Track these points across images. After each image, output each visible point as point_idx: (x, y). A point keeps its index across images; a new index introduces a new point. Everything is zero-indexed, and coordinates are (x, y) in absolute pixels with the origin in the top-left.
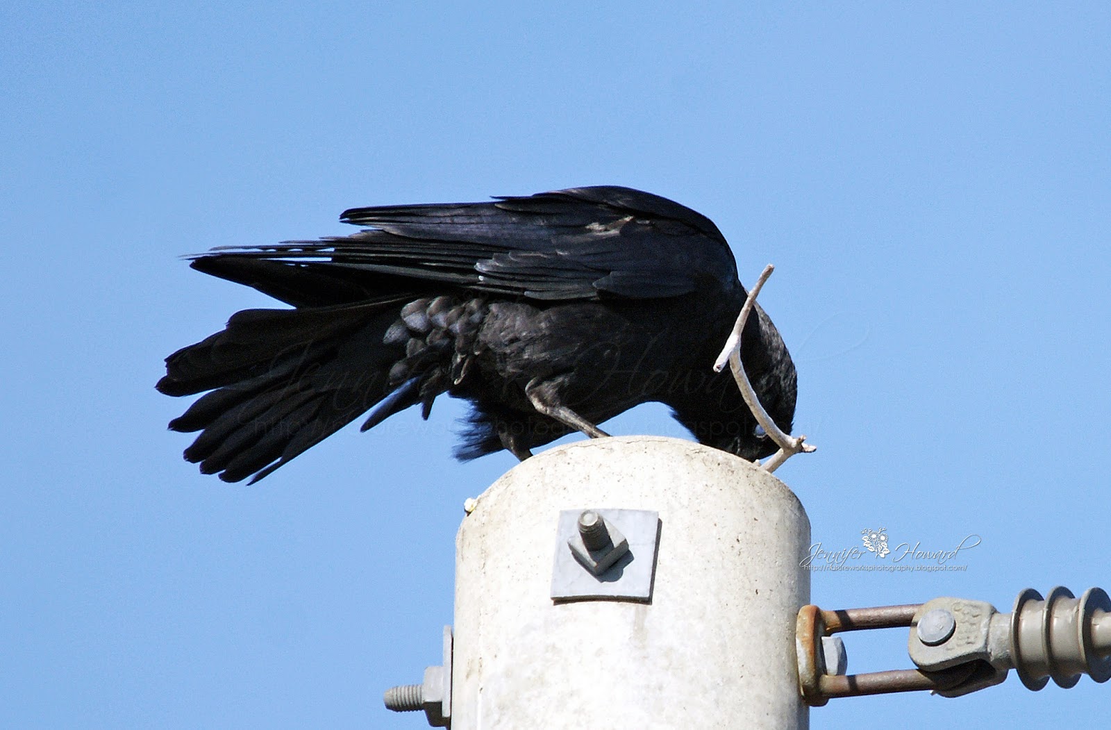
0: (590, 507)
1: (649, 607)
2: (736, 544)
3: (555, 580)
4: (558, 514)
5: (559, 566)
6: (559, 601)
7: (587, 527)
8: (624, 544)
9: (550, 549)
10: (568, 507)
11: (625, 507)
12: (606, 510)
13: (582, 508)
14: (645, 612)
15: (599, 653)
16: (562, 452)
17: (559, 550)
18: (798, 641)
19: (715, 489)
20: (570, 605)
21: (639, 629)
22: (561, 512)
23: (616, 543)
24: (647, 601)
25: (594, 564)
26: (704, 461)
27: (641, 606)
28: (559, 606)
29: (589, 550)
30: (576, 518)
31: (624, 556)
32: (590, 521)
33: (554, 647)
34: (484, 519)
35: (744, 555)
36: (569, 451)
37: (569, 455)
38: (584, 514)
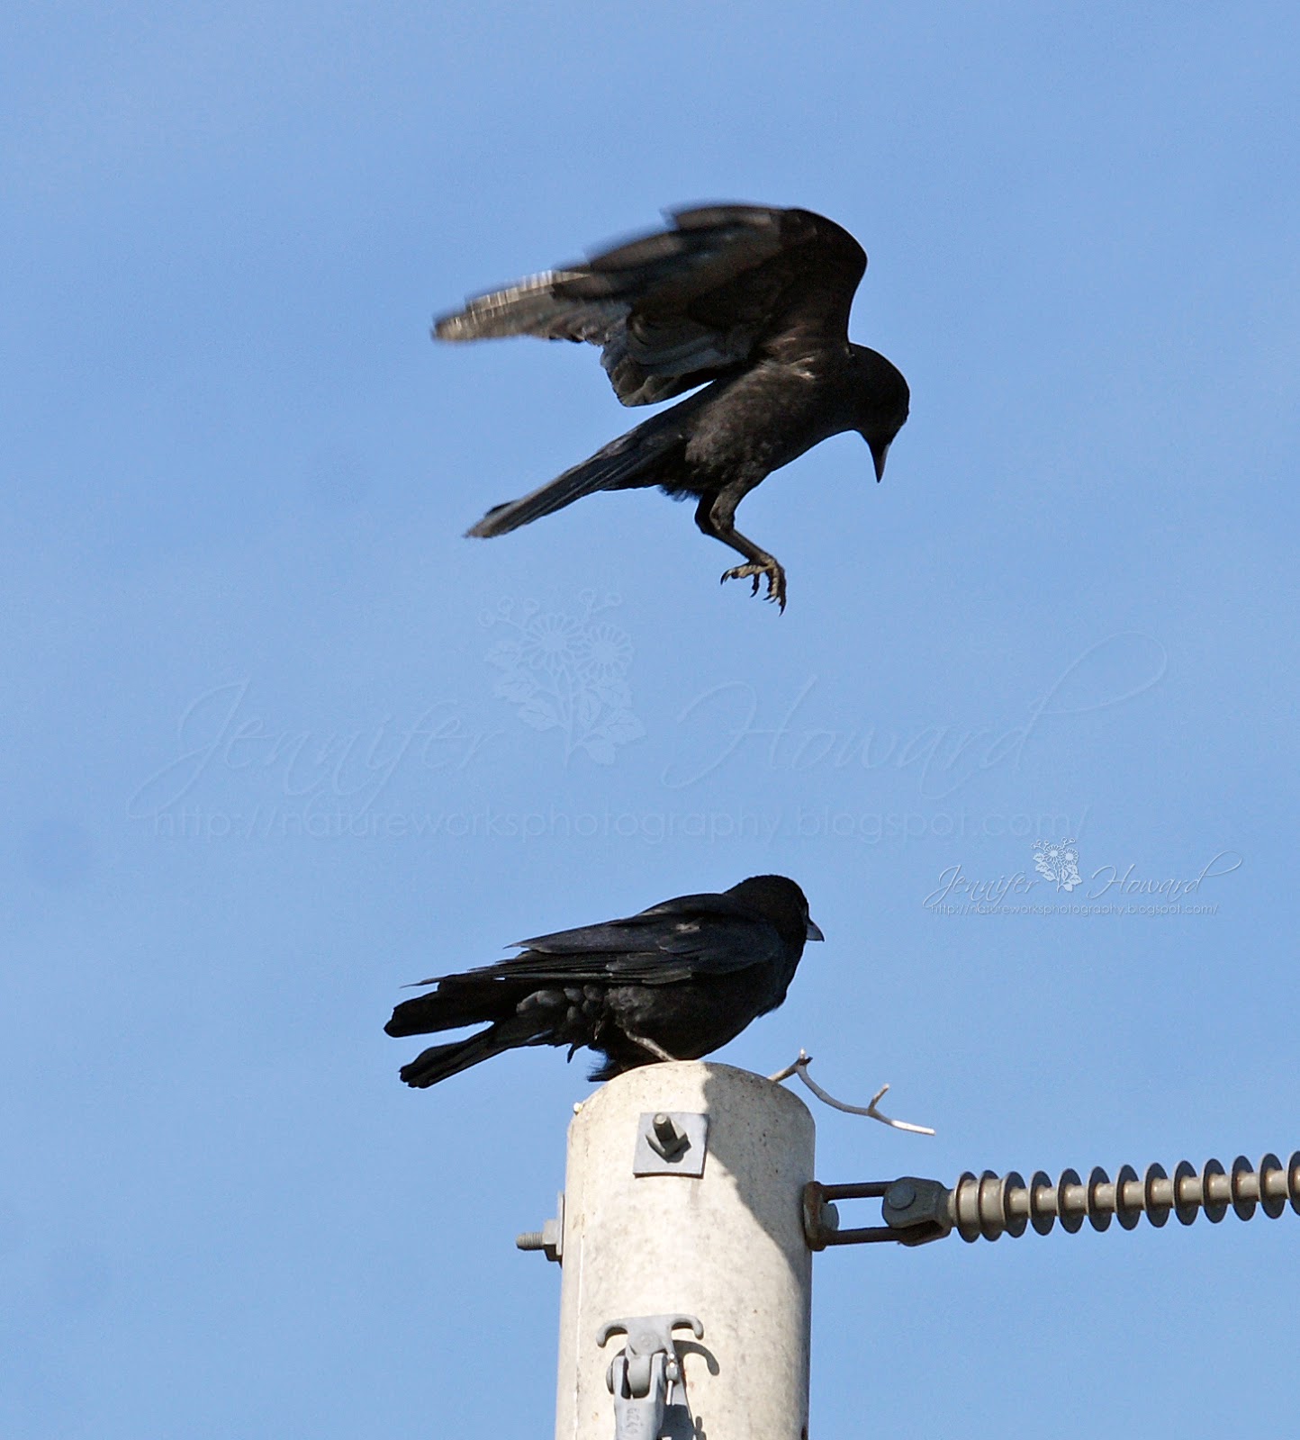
0: (661, 1111)
1: (701, 1180)
2: (763, 1139)
3: (635, 1161)
4: (639, 1115)
5: (638, 1152)
6: (638, 1176)
7: (659, 1125)
8: (685, 1136)
9: (633, 1140)
10: (645, 1110)
11: (686, 1110)
12: (673, 1113)
13: (656, 1110)
14: (699, 1185)
15: (665, 1213)
16: (642, 1072)
17: (639, 1140)
18: (805, 1206)
19: (748, 1100)
20: (646, 1179)
21: (694, 1197)
22: (641, 1114)
23: (679, 1136)
24: (700, 1177)
25: (663, 1150)
26: (741, 1080)
27: (696, 1180)
28: (639, 1179)
29: (660, 1140)
30: (653, 1118)
31: (684, 1145)
32: (661, 1121)
33: (635, 1207)
34: (587, 1118)
35: (768, 1146)
36: (647, 1072)
37: (647, 1074)
38: (657, 1115)
